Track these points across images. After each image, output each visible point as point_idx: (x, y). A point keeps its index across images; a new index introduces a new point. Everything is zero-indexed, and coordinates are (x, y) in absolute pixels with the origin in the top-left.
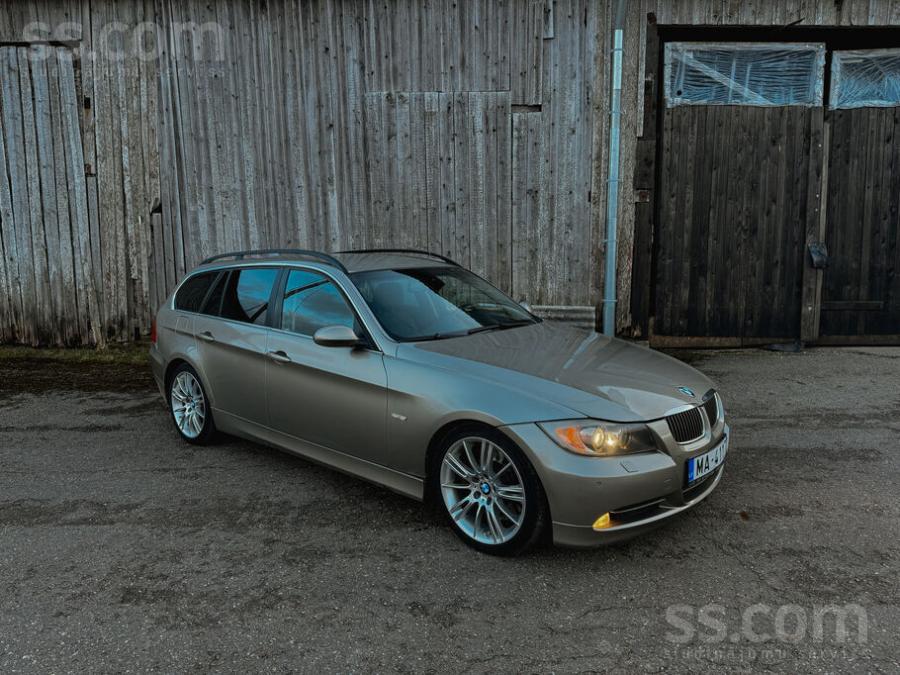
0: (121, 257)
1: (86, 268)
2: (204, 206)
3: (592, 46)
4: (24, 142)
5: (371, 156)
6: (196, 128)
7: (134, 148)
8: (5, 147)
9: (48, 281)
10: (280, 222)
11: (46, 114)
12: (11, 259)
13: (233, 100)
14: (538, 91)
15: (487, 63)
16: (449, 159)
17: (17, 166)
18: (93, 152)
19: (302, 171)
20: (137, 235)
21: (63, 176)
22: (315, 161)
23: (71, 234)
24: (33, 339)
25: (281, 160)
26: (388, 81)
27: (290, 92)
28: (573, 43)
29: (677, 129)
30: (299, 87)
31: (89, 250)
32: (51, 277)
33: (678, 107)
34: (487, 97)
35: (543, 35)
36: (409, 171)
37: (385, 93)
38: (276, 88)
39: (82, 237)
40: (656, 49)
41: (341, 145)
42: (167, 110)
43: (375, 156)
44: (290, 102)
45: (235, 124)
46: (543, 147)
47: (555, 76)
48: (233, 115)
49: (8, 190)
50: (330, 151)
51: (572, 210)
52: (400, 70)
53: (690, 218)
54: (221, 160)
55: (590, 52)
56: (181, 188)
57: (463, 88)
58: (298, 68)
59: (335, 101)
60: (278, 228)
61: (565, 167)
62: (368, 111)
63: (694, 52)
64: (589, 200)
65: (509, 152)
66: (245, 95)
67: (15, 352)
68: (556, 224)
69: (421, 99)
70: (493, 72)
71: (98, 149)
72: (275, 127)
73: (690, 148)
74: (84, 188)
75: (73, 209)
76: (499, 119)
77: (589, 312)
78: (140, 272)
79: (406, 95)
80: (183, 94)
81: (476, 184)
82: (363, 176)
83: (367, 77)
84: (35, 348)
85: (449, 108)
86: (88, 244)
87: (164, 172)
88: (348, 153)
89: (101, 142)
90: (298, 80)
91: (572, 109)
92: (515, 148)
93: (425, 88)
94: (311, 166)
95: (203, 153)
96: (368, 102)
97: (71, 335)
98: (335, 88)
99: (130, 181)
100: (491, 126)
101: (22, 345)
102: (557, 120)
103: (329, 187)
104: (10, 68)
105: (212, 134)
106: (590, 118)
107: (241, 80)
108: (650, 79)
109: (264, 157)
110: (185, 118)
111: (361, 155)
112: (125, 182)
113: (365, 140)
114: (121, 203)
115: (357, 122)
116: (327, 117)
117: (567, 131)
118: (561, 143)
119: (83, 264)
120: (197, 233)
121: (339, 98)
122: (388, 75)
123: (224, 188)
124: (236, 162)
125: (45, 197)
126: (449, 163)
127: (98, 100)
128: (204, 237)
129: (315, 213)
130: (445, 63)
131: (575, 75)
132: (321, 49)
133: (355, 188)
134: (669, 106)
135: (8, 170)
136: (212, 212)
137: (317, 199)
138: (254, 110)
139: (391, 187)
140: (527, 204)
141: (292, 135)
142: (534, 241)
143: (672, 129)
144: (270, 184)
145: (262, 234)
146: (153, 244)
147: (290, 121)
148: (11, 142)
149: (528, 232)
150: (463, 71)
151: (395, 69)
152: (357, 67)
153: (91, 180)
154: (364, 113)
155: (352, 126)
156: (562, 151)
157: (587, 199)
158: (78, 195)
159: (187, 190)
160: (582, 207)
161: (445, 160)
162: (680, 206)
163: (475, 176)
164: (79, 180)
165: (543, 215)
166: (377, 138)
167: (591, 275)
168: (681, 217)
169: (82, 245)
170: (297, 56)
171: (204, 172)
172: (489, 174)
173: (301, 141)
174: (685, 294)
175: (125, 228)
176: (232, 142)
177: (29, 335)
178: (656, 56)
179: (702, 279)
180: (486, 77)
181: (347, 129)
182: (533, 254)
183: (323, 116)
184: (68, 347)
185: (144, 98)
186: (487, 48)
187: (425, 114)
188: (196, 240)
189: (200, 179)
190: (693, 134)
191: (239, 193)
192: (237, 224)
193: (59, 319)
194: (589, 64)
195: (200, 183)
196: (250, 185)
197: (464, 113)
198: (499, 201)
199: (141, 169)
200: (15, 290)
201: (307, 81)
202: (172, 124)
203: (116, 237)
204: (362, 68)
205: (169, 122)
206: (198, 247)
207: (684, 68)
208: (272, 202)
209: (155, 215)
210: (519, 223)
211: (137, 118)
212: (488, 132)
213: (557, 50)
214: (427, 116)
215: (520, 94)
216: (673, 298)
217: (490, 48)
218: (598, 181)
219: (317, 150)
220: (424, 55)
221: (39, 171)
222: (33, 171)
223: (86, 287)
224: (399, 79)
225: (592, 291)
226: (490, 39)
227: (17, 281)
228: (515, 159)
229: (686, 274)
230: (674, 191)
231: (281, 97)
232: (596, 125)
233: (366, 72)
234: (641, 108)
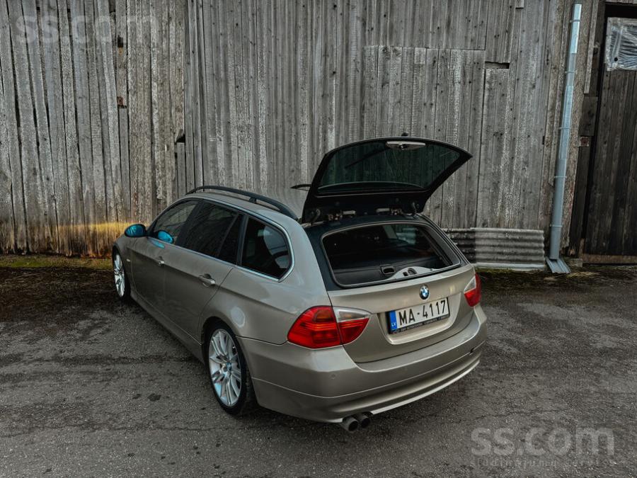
0: (148, 180)
1: (117, 188)
2: (222, 139)
3: (554, 16)
4: (61, 75)
5: (366, 100)
6: (218, 69)
7: (162, 84)
8: (44, 79)
9: (81, 200)
10: (286, 154)
11: (83, 50)
12: (48, 179)
13: (251, 47)
14: (508, 51)
15: (468, 26)
16: (432, 104)
17: (55, 95)
18: (125, 86)
19: (306, 112)
20: (163, 161)
21: (97, 106)
22: (318, 102)
23: (104, 157)
24: (66, 249)
25: (290, 101)
26: (385, 36)
27: (301, 42)
28: (538, 13)
29: (612, 88)
30: (309, 38)
31: (119, 172)
32: (84, 196)
33: (615, 70)
34: (465, 54)
35: (516, 6)
36: (397, 114)
37: (382, 46)
38: (289, 38)
39: (115, 162)
40: (603, 22)
41: (341, 91)
42: (193, 52)
43: (370, 99)
44: (300, 51)
45: (251, 68)
46: (509, 98)
47: (522, 39)
48: (250, 60)
49: (46, 117)
50: (331, 94)
51: (529, 151)
52: (395, 27)
53: (617, 161)
54: (238, 99)
55: (552, 21)
56: (203, 122)
57: (447, 46)
58: (309, 21)
59: (339, 52)
60: (284, 158)
61: (526, 115)
62: (367, 61)
63: (628, 26)
64: (543, 144)
65: (481, 101)
66: (262, 43)
67: (51, 261)
68: (515, 161)
69: (412, 54)
70: (472, 34)
71: (130, 84)
72: (286, 72)
73: (620, 104)
74: (116, 118)
75: (106, 135)
76: (475, 74)
77: (538, 234)
78: (165, 193)
79: (399, 49)
80: (207, 39)
81: (452, 126)
82: (358, 116)
83: (367, 32)
84: (69, 257)
85: (434, 62)
86: (119, 168)
87: (189, 107)
88: (346, 97)
89: (133, 78)
90: (309, 32)
91: (534, 68)
92: (485, 98)
93: (415, 44)
94: (315, 108)
95: (223, 92)
96: (367, 53)
97: (101, 247)
98: (340, 40)
99: (158, 114)
100: (468, 79)
101: (56, 254)
102: (521, 76)
103: (329, 126)
104: (49, 7)
105: (231, 76)
106: (548, 75)
107: (258, 29)
108: (597, 46)
109: (276, 97)
110: (208, 59)
111: (358, 98)
112: (154, 114)
113: (362, 86)
114: (149, 133)
115: (356, 70)
116: (331, 65)
117: (529, 86)
118: (524, 96)
119: (113, 185)
120: (215, 161)
121: (342, 49)
122: (385, 31)
123: (240, 123)
124: (251, 101)
125: (80, 125)
126: (431, 107)
127: (131, 40)
128: (221, 164)
129: (316, 146)
130: (433, 24)
131: (538, 40)
132: (330, 6)
133: (350, 127)
134: (608, 69)
135: (46, 99)
136: (229, 144)
137: (318, 135)
138: (268, 57)
139: (381, 126)
140: (492, 144)
141: (300, 79)
142: (497, 175)
143: (609, 89)
144: (279, 119)
145: (270, 164)
146: (177, 169)
147: (299, 67)
148: (49, 74)
149: (493, 167)
150: (448, 32)
151: (392, 27)
152: (359, 24)
153: (122, 110)
154: (363, 63)
155: (351, 74)
156: (524, 102)
157: (541, 141)
158: (111, 124)
159: (208, 122)
160: (537, 148)
161: (428, 105)
162: (610, 151)
163: (452, 119)
164: (112, 110)
165: (506, 154)
166: (373, 84)
167: (541, 204)
168: (610, 159)
169: (113, 168)
170: (309, 11)
171: (223, 109)
172: (463, 118)
173: (307, 85)
174: (609, 221)
175: (152, 154)
176: (248, 83)
177: (63, 246)
178: (602, 28)
179: (622, 210)
180: (466, 37)
181: (347, 76)
182: (496, 186)
183: (328, 64)
184: (98, 258)
185: (172, 41)
186: (469, 13)
187: (414, 66)
188: (214, 167)
189: (219, 115)
190: (624, 93)
191: (252, 128)
192: (250, 155)
193: (91, 233)
194: (550, 31)
195: (219, 118)
196: (262, 121)
197: (446, 66)
198: (470, 141)
199: (168, 103)
200: (51, 207)
201: (317, 33)
202: (197, 65)
203: (144, 162)
204: (364, 24)
205: (194, 64)
206: (216, 174)
207: (620, 39)
208: (280, 137)
209: (179, 144)
210: (485, 160)
211: (165, 59)
212: (464, 83)
213: (525, 17)
214: (415, 67)
215: (493, 54)
216: (600, 225)
217: (471, 14)
218: (552, 128)
219: (321, 94)
220: (417, 15)
221: (75, 100)
222: (69, 101)
223: (116, 205)
224: (394, 36)
225: (541, 218)
226: (472, 6)
227: (52, 199)
228: (485, 106)
229: (611, 206)
230: (607, 139)
231: (292, 46)
232: (553, 81)
233: (367, 28)
234: (589, 70)
